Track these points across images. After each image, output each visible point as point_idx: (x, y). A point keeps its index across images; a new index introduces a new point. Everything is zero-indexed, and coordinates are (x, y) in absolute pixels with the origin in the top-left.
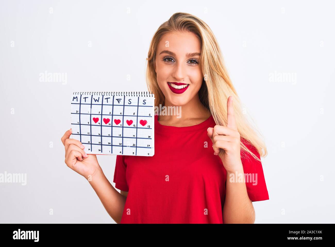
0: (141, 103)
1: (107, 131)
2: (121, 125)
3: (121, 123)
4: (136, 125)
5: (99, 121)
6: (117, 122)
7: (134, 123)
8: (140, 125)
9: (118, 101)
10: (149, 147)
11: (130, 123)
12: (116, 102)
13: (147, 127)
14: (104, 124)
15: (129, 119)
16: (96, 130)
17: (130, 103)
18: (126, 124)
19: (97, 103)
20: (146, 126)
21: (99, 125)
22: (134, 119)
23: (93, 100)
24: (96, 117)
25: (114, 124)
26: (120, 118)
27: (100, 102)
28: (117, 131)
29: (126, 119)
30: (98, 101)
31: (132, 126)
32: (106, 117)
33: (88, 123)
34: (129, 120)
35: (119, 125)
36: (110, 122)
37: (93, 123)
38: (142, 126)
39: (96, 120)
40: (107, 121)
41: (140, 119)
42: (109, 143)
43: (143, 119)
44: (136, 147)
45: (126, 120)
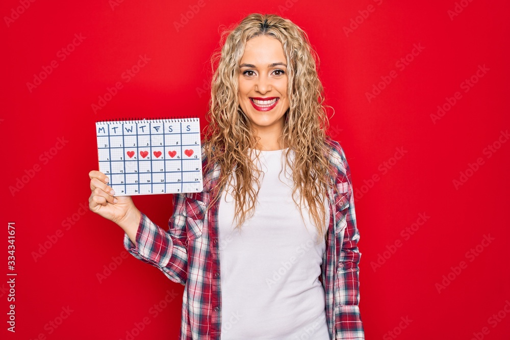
0: (184, 130)
1: (145, 166)
2: (162, 158)
3: (162, 155)
4: (180, 157)
5: (135, 155)
6: (158, 154)
7: (179, 154)
8: (185, 156)
9: (156, 129)
10: (197, 181)
11: (172, 154)
12: (154, 131)
13: (194, 158)
14: (141, 158)
15: (172, 149)
16: (131, 166)
17: (171, 130)
18: (168, 157)
19: (130, 133)
20: (192, 157)
21: (135, 159)
22: (177, 149)
23: (125, 130)
24: (130, 150)
25: (154, 157)
26: (161, 149)
27: (134, 132)
28: (158, 165)
29: (168, 149)
30: (131, 131)
31: (175, 157)
32: (143, 150)
33: (121, 158)
34: (172, 151)
35: (160, 158)
36: (149, 156)
37: (127, 158)
38: (188, 158)
39: (131, 154)
40: (144, 154)
41: (184, 148)
42: (148, 181)
43: (189, 148)
44: (182, 182)
45: (168, 151)
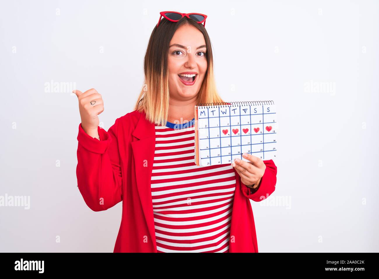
0: (265, 111)
1: (236, 140)
2: (249, 134)
3: (249, 132)
4: (262, 132)
5: (229, 133)
6: (246, 131)
7: (261, 130)
8: (266, 131)
9: (245, 111)
10: (275, 150)
11: (256, 130)
12: (243, 113)
13: (273, 133)
14: (233, 134)
15: (256, 127)
16: (226, 142)
17: (256, 112)
18: (253, 132)
19: (225, 115)
20: (271, 131)
22: (260, 126)
23: (221, 112)
24: (225, 129)
25: (243, 133)
26: (248, 127)
27: (228, 114)
28: (246, 139)
29: (253, 127)
30: (226, 113)
31: (259, 133)
32: (235, 128)
33: (218, 135)
34: (256, 128)
35: (247, 134)
36: (239, 132)
37: (223, 135)
39: (225, 132)
40: (235, 132)
41: (265, 125)
42: (239, 152)
43: (269, 125)
44: (264, 151)
